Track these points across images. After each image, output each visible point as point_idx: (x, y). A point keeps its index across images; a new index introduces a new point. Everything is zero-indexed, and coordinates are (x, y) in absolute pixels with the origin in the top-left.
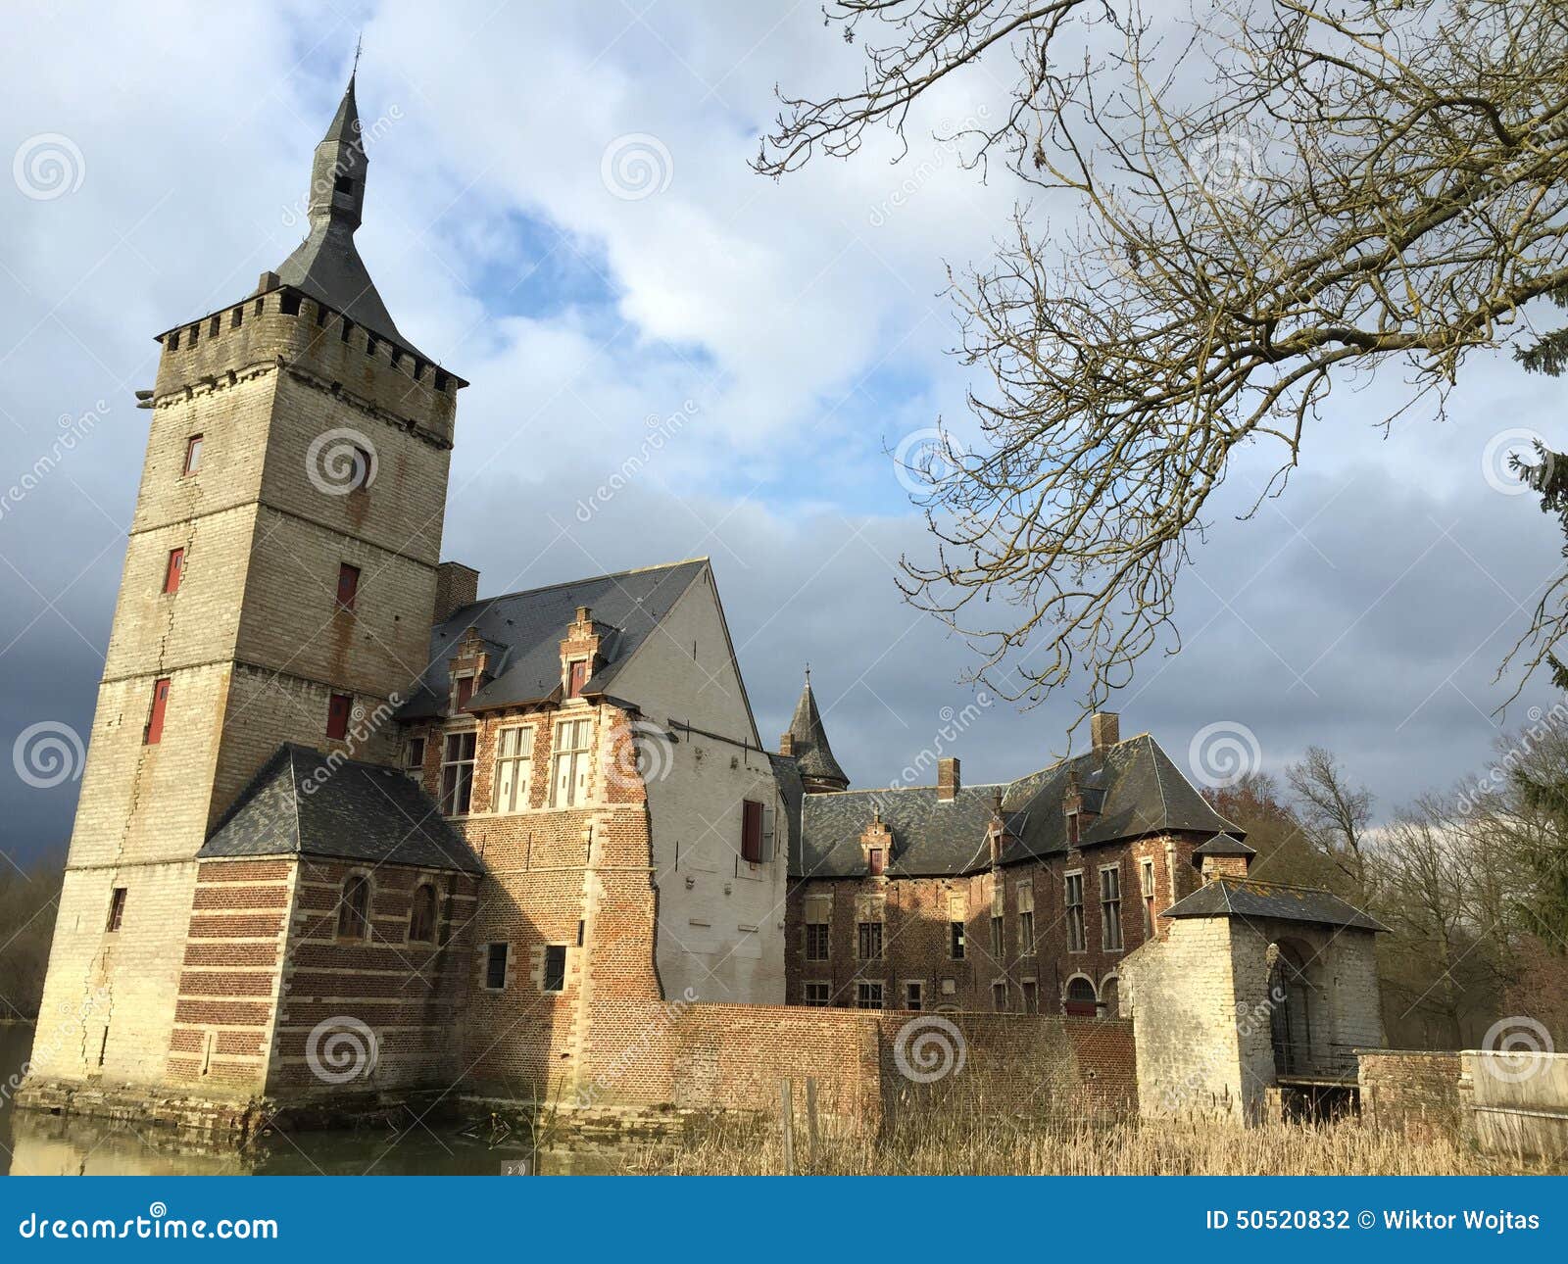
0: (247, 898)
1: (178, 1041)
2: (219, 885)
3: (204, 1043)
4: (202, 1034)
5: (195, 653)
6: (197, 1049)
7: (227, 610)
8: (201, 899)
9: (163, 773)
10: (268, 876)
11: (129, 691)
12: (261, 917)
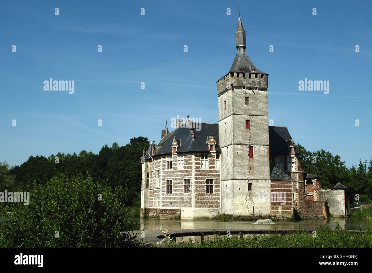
0: (284, 186)
1: (272, 208)
2: (277, 184)
3: (279, 209)
4: (278, 207)
5: (259, 142)
6: (278, 209)
7: (265, 136)
8: (272, 186)
9: (256, 163)
10: (287, 183)
11: (241, 146)
12: (287, 189)
